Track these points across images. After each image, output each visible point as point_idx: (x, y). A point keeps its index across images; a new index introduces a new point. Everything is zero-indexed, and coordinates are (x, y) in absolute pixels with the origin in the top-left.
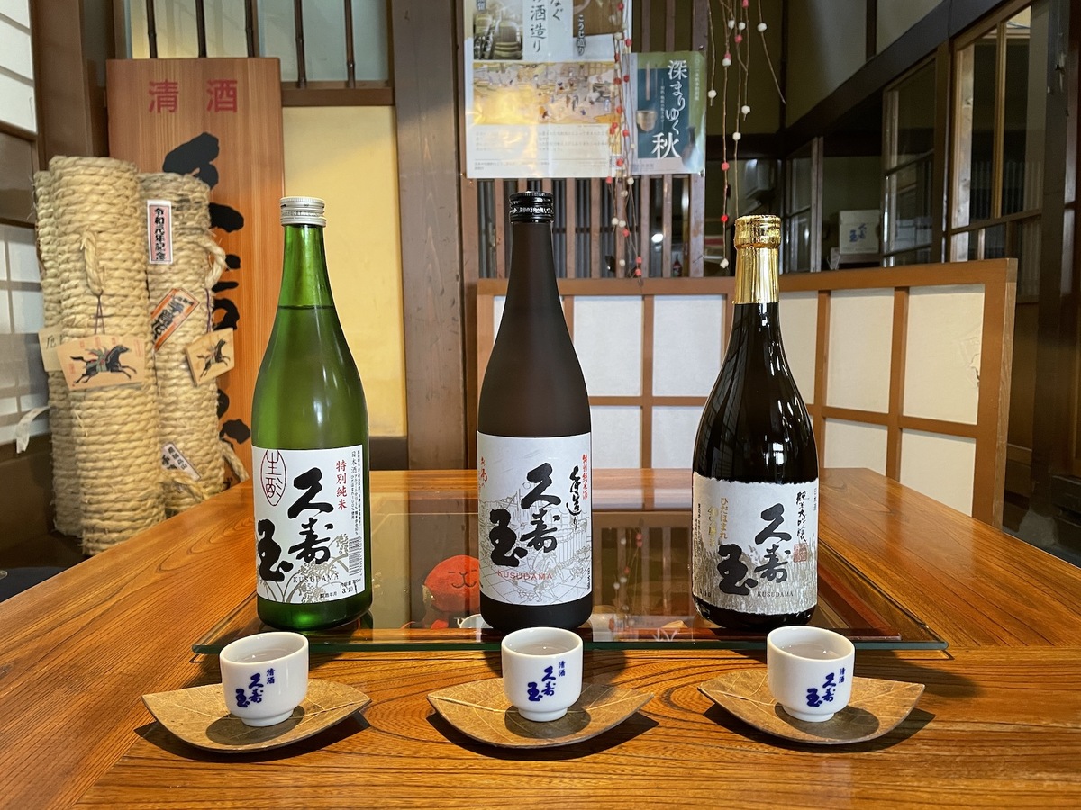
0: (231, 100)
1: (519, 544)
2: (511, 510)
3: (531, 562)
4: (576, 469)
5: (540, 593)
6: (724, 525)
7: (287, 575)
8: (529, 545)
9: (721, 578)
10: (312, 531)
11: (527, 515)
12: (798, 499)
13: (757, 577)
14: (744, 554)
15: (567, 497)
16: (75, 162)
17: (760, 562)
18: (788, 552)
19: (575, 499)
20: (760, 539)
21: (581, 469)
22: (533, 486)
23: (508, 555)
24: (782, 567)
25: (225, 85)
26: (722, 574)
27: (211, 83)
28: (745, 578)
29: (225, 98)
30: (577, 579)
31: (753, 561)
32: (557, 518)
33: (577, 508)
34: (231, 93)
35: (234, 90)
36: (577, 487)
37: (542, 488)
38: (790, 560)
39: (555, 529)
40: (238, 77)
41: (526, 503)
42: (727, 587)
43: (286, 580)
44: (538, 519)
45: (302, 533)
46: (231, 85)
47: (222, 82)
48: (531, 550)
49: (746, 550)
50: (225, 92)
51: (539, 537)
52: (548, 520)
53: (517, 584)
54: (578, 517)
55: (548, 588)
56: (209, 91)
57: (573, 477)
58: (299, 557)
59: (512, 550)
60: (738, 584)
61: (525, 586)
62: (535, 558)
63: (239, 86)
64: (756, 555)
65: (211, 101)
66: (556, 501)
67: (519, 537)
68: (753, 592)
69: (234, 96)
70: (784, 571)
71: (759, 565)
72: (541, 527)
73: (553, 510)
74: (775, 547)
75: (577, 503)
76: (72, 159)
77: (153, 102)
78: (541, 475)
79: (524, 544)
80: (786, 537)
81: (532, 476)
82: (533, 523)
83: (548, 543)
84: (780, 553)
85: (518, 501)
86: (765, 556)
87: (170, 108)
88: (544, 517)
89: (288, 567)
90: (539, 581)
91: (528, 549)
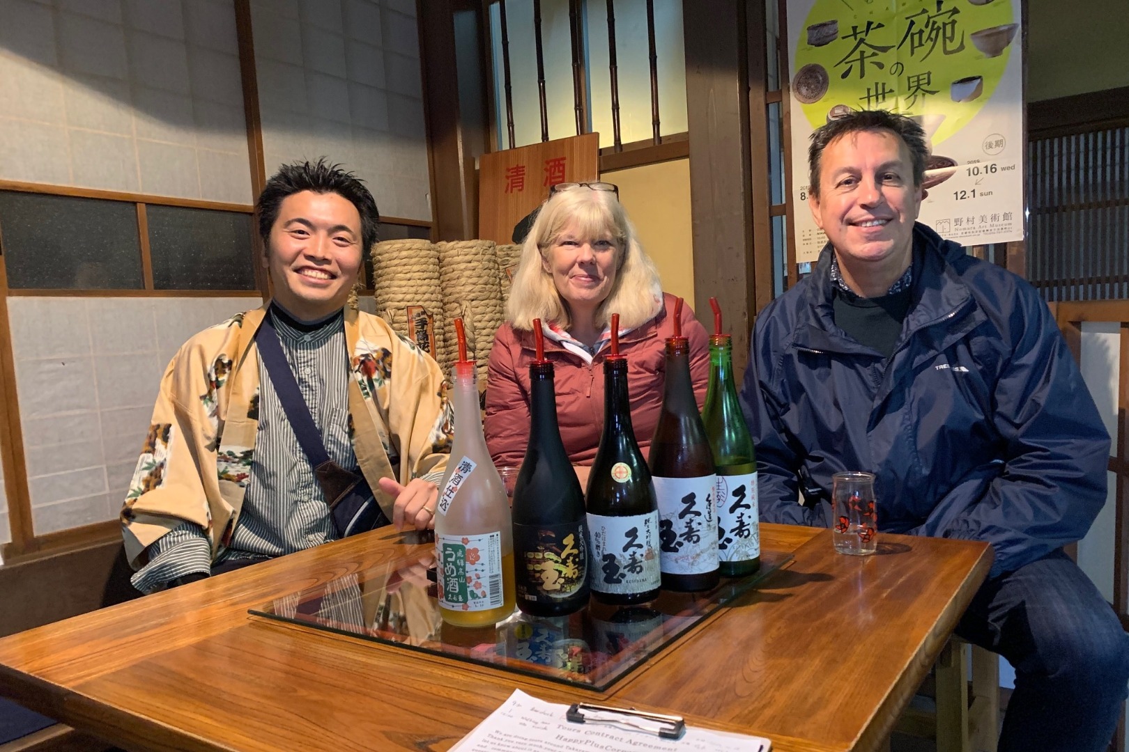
0: (561, 174)
1: (678, 539)
2: (672, 520)
3: (685, 549)
4: (709, 495)
6: (604, 543)
7: (729, 545)
8: (684, 540)
9: (605, 575)
10: (742, 520)
11: (682, 523)
12: (646, 523)
13: (626, 571)
14: (617, 559)
15: (704, 512)
16: (453, 246)
17: (626, 563)
18: (642, 555)
19: (709, 513)
20: (625, 549)
21: (711, 495)
22: (685, 506)
23: (672, 546)
24: (639, 564)
25: (557, 163)
26: (605, 572)
27: (548, 163)
28: (619, 574)
29: (557, 174)
30: (712, 559)
31: (622, 562)
32: (700, 524)
33: (710, 518)
34: (561, 168)
35: (563, 165)
36: (710, 506)
37: (690, 507)
38: (643, 560)
39: (699, 531)
40: (567, 155)
41: (682, 516)
42: (609, 580)
43: (728, 548)
44: (689, 524)
45: (737, 521)
46: (561, 162)
47: (555, 161)
48: (686, 543)
49: (618, 556)
50: (557, 168)
51: (690, 535)
52: (694, 525)
53: (678, 563)
54: (711, 523)
56: (546, 170)
57: (707, 500)
58: (736, 535)
59: (674, 543)
60: (615, 577)
61: (683, 563)
62: (688, 547)
63: (567, 162)
64: (623, 558)
65: (547, 178)
66: (698, 514)
67: (678, 535)
68: (624, 581)
69: (563, 171)
70: (640, 566)
71: (626, 565)
72: (691, 530)
73: (697, 519)
74: (634, 553)
75: (710, 515)
76: (452, 243)
77: (508, 184)
78: (690, 499)
79: (681, 540)
80: (640, 546)
81: (685, 500)
82: (686, 527)
83: (695, 538)
84: (638, 556)
85: (677, 515)
86: (629, 560)
87: (518, 188)
88: (692, 524)
89: (729, 540)
90: (691, 561)
91: (683, 542)
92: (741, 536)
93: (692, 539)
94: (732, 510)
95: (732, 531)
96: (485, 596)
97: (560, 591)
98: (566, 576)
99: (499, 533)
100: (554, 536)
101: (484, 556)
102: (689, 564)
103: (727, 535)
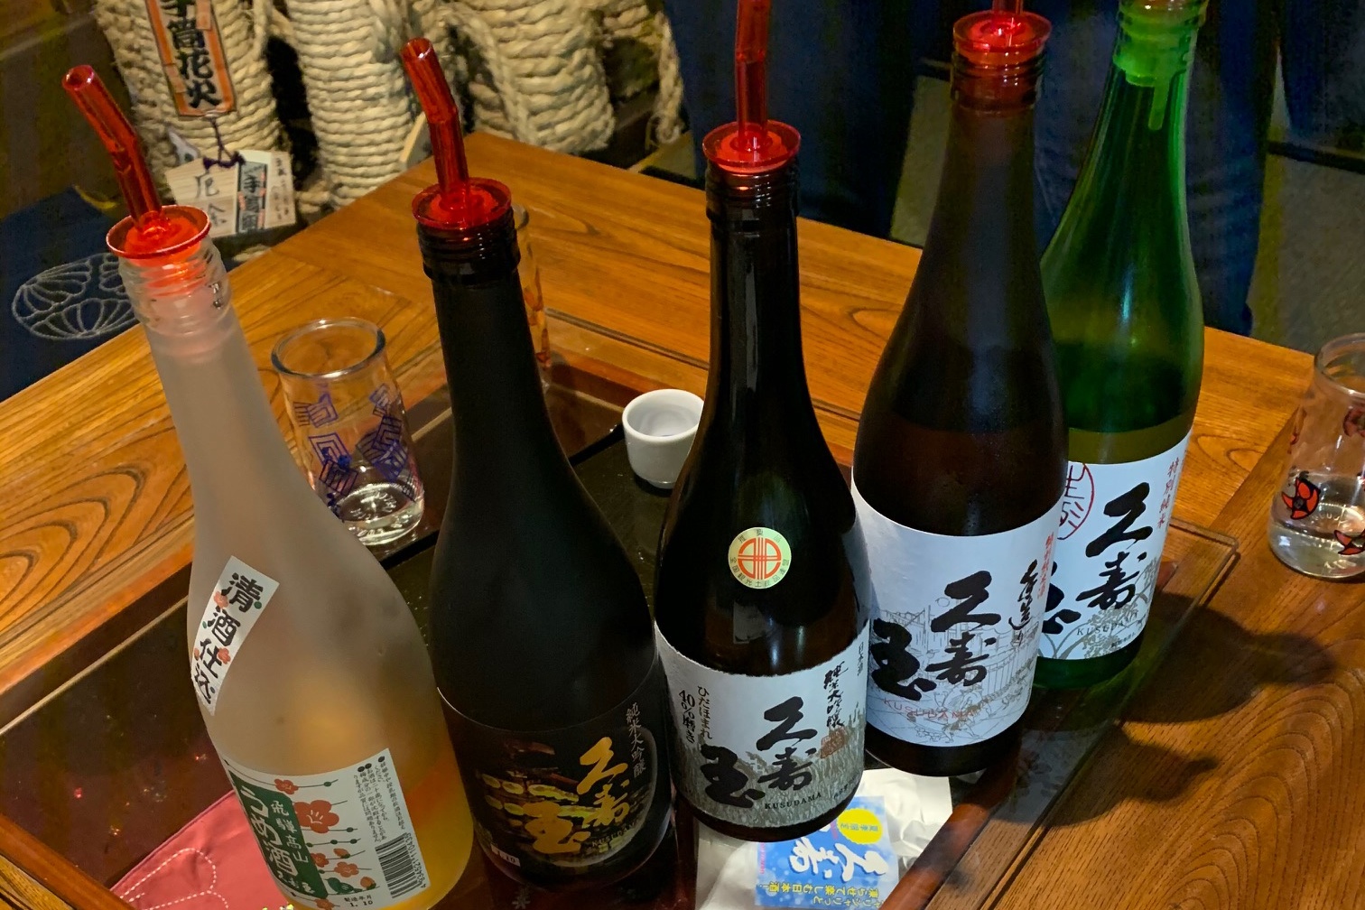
1: (922, 673)
2: (913, 630)
3: (940, 696)
5: (951, 734)
6: (706, 722)
9: (708, 783)
10: (1119, 569)
11: (941, 641)
12: (828, 678)
13: (764, 786)
14: (740, 761)
17: (766, 770)
18: (811, 752)
20: (764, 744)
22: (956, 602)
23: (906, 683)
24: (803, 770)
26: (709, 778)
28: (745, 789)
31: (755, 769)
32: (991, 642)
37: (970, 604)
38: (814, 762)
39: (986, 657)
41: (940, 625)
42: (719, 796)
44: (959, 646)
45: (1103, 574)
48: (943, 685)
49: (743, 757)
51: (959, 666)
52: (973, 647)
53: (914, 721)
55: (965, 726)
58: (1092, 604)
59: (911, 680)
60: (734, 794)
61: (929, 725)
62: (947, 694)
64: (758, 761)
66: (991, 619)
67: (923, 665)
68: (758, 804)
70: (807, 775)
71: (765, 774)
72: (962, 656)
73: (985, 632)
74: (791, 750)
79: (932, 676)
80: (807, 736)
81: (954, 590)
82: (948, 651)
83: (971, 675)
84: (799, 755)
85: (927, 621)
86: (774, 764)
88: (968, 645)
89: (1070, 616)
90: (952, 720)
91: (937, 682)
92: (1104, 607)
93: (962, 676)
94: (1094, 549)
95: (1082, 596)
96: (372, 886)
97: (581, 855)
98: (596, 824)
99: (386, 753)
100: (550, 752)
101: (350, 812)
102: (946, 727)
103: (1067, 604)
